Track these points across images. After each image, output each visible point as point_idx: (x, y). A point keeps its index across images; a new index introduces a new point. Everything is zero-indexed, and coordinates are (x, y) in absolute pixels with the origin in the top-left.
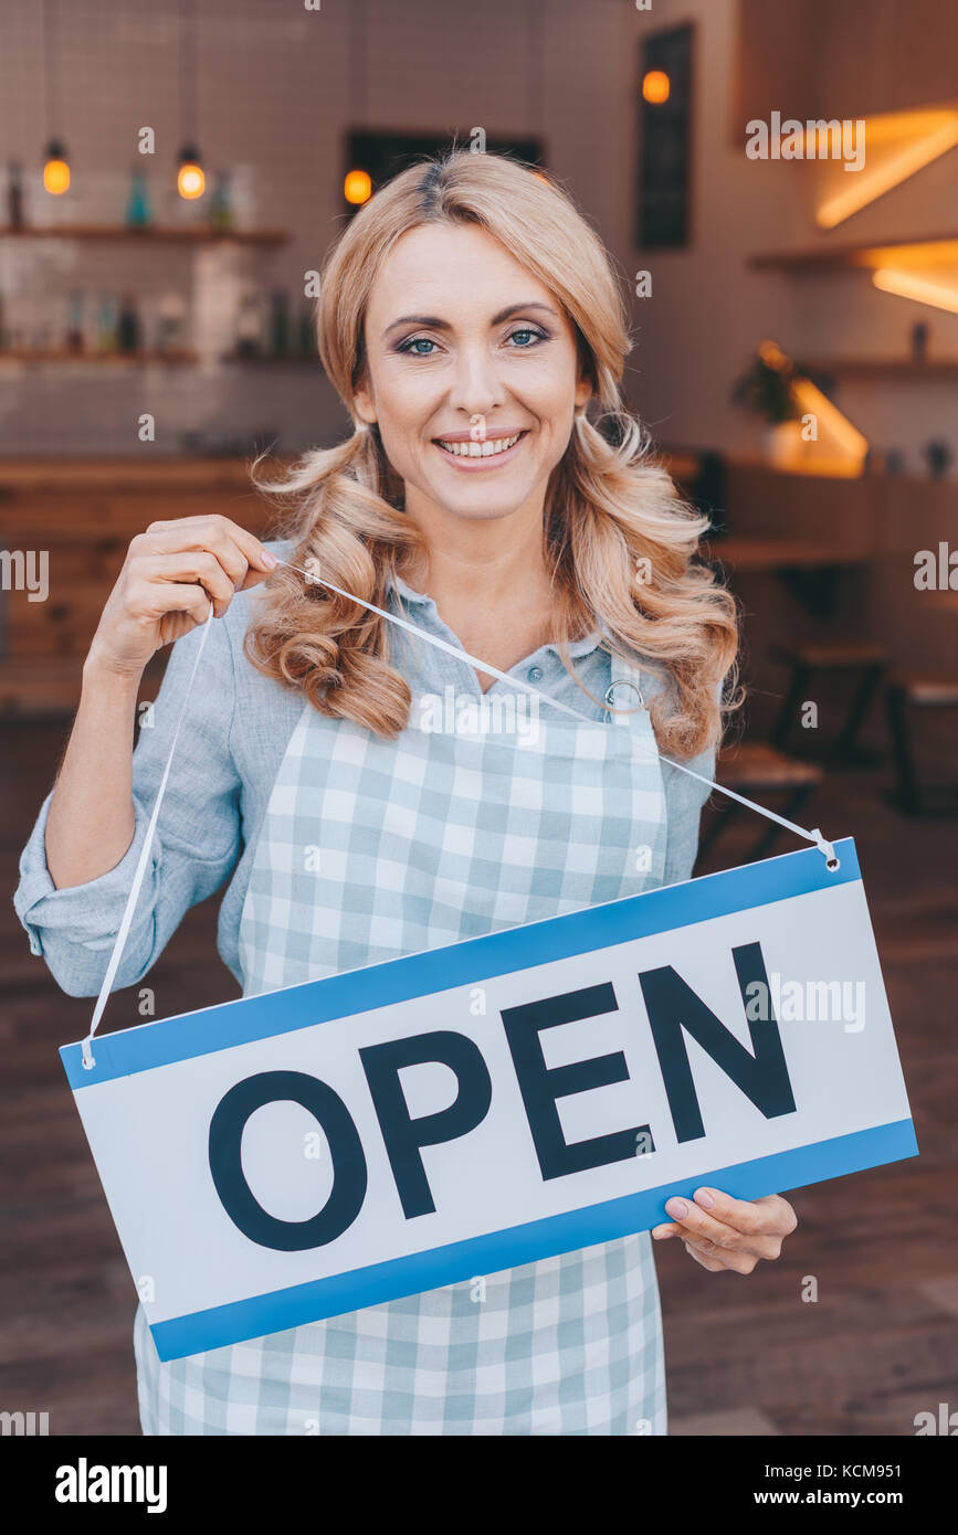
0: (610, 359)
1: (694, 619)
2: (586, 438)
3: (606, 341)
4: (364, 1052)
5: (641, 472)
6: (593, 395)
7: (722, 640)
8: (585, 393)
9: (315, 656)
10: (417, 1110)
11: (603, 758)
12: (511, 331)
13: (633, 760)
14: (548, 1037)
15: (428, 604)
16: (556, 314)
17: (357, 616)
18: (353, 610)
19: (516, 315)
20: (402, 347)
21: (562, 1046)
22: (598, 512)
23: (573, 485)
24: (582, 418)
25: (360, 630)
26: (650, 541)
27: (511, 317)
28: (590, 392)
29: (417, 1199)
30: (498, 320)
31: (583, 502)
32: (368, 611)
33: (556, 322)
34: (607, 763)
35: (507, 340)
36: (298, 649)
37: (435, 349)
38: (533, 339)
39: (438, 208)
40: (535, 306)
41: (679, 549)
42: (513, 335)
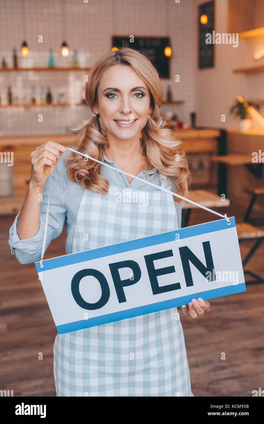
0: (158, 102)
1: (177, 166)
2: (150, 121)
3: (158, 96)
4: (110, 265)
5: (163, 130)
6: (153, 111)
7: (184, 172)
8: (151, 111)
9: (83, 174)
10: (123, 278)
11: (160, 200)
12: (135, 93)
13: (167, 200)
14: (155, 262)
15: (114, 163)
16: (146, 90)
17: (95, 164)
18: (93, 163)
19: (137, 89)
20: (108, 95)
21: (159, 264)
22: (153, 140)
23: (146, 133)
24: (150, 116)
25: (95, 168)
26: (165, 147)
27: (136, 90)
28: (152, 110)
29: (122, 298)
30: (133, 90)
31: (149, 138)
32: (97, 163)
33: (146, 92)
34: (161, 201)
35: (134, 95)
36: (79, 173)
37: (116, 96)
38: (140, 96)
39: (119, 61)
40: (142, 87)
41: (173, 149)
42: (136, 94)
